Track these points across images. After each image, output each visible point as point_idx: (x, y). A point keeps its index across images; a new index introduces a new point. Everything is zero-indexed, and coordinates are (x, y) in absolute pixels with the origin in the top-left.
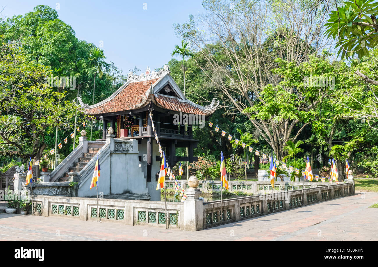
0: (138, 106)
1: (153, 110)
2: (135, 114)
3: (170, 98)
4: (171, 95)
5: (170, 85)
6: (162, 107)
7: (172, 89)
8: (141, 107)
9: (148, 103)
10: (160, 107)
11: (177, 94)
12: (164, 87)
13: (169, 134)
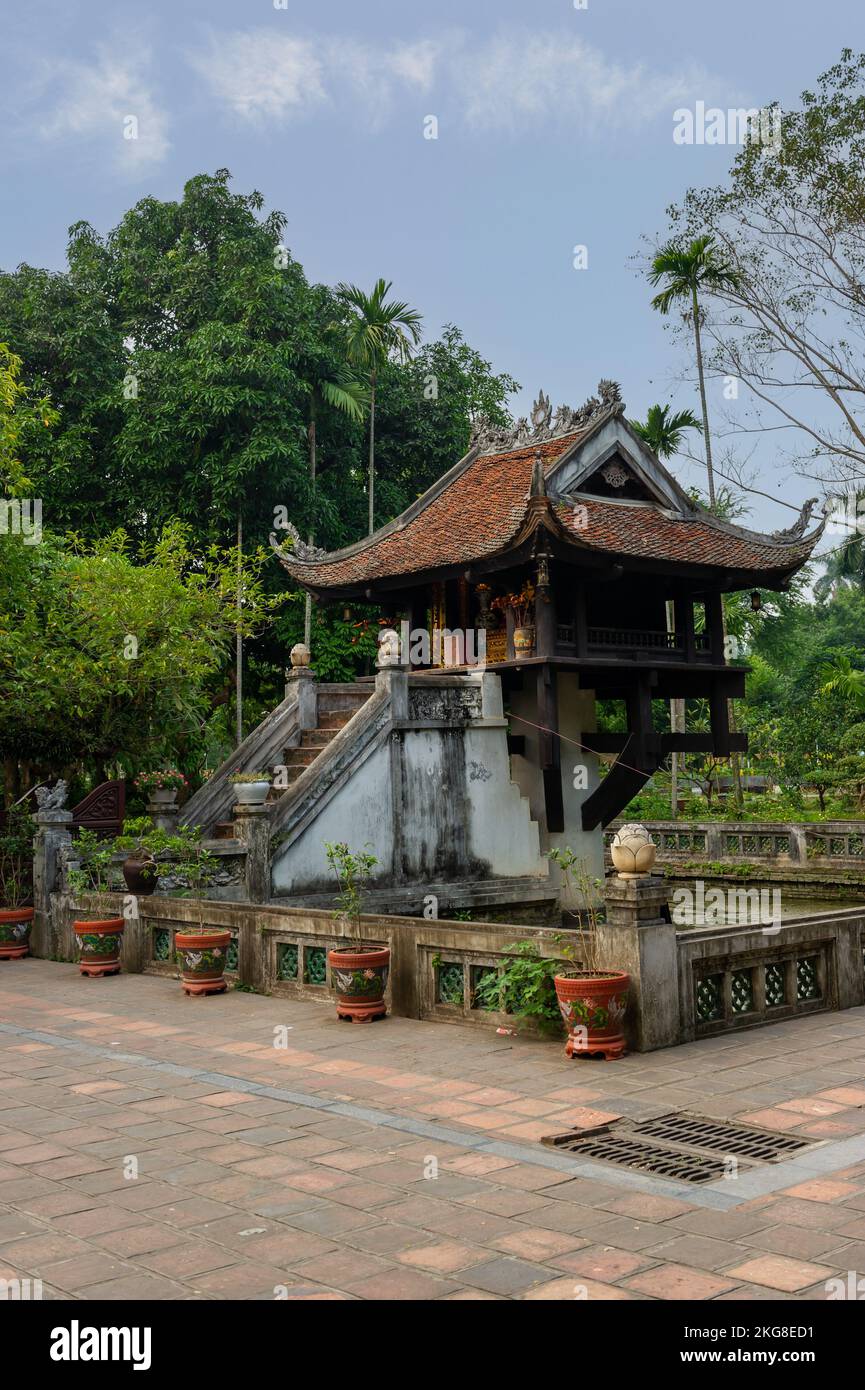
0: (493, 544)
1: (549, 560)
2: (486, 578)
3: (627, 508)
4: (633, 497)
5: (626, 458)
6: (585, 547)
7: (635, 475)
8: (504, 549)
9: (528, 531)
10: (578, 544)
11: (657, 493)
12: (602, 467)
13: (624, 647)
